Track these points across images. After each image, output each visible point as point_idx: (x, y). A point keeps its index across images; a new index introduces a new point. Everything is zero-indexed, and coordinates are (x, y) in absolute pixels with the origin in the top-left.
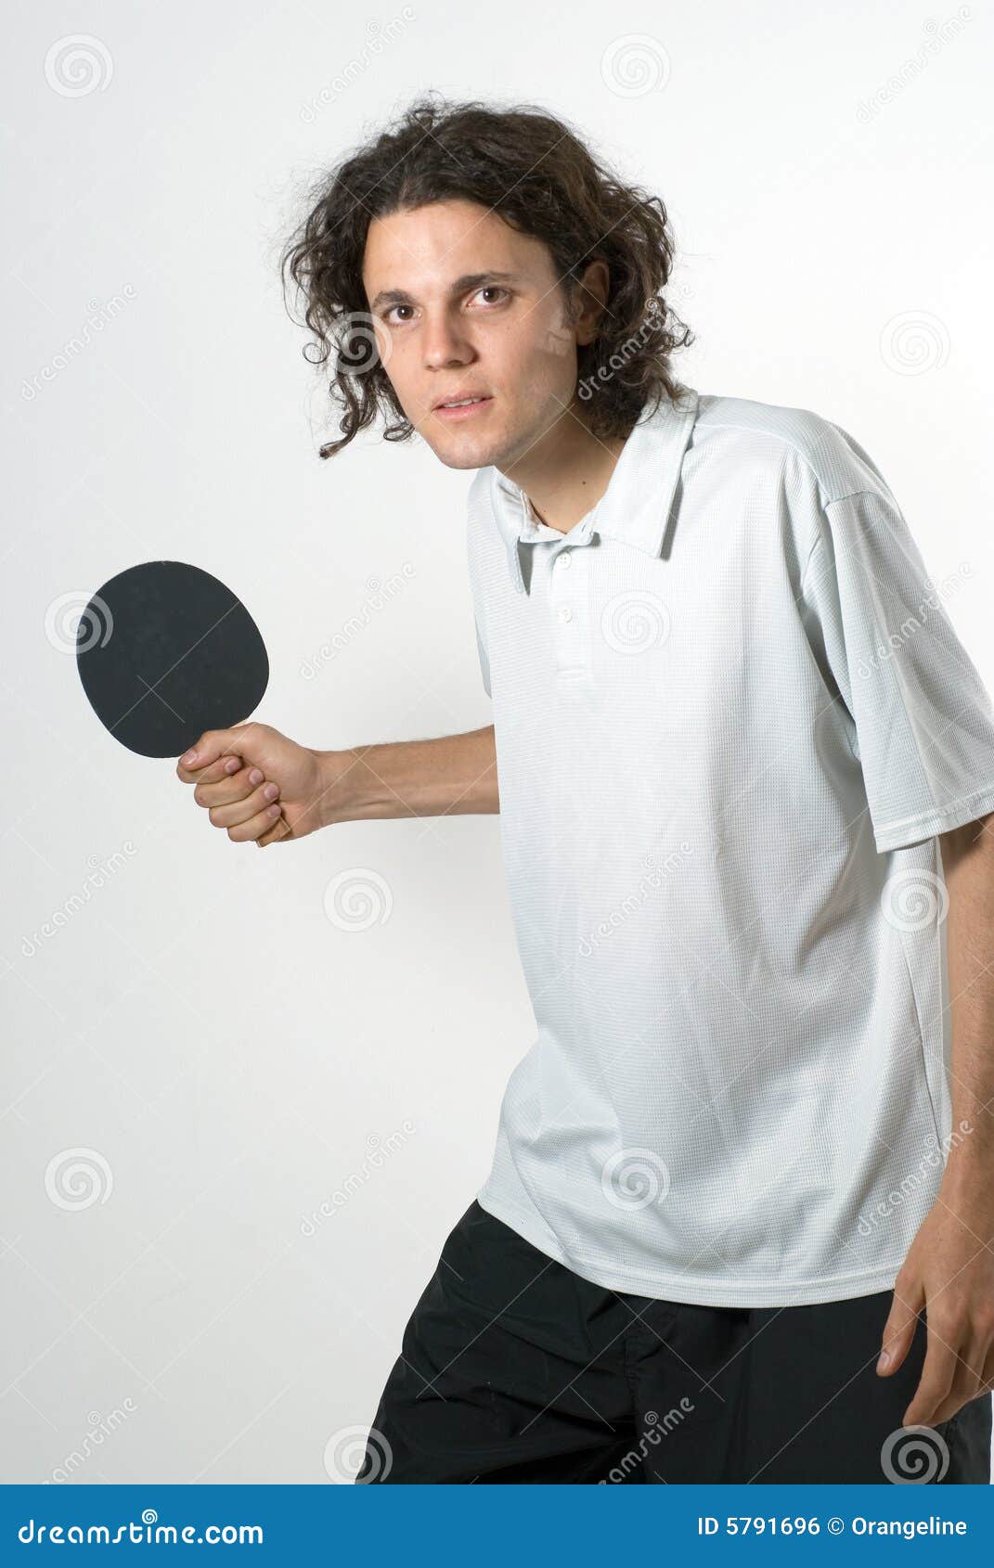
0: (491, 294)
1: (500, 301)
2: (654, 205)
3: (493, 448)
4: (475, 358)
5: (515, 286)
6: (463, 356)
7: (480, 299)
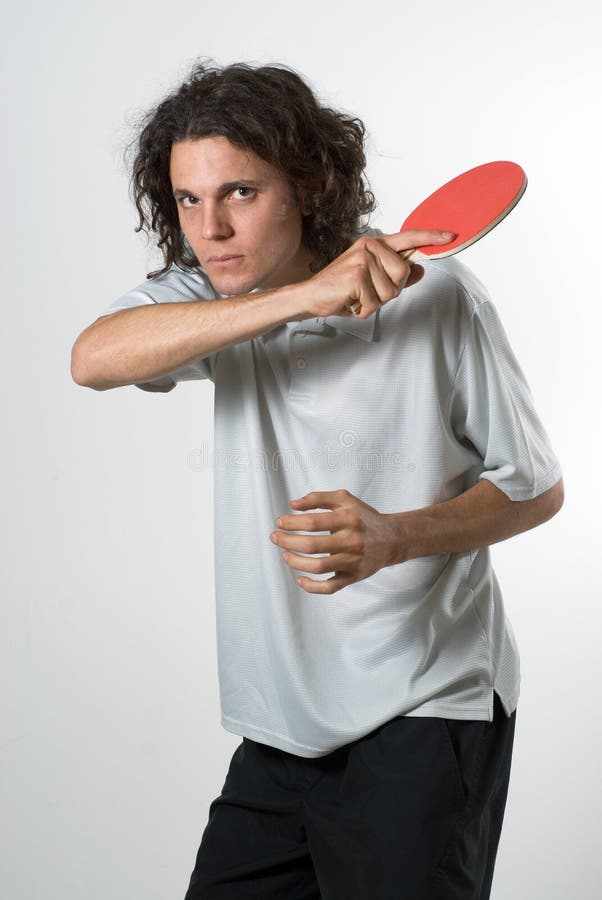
0: (244, 191)
1: (249, 196)
2: (356, 122)
3: (245, 284)
4: (232, 234)
5: (258, 187)
6: (225, 233)
7: (237, 195)
